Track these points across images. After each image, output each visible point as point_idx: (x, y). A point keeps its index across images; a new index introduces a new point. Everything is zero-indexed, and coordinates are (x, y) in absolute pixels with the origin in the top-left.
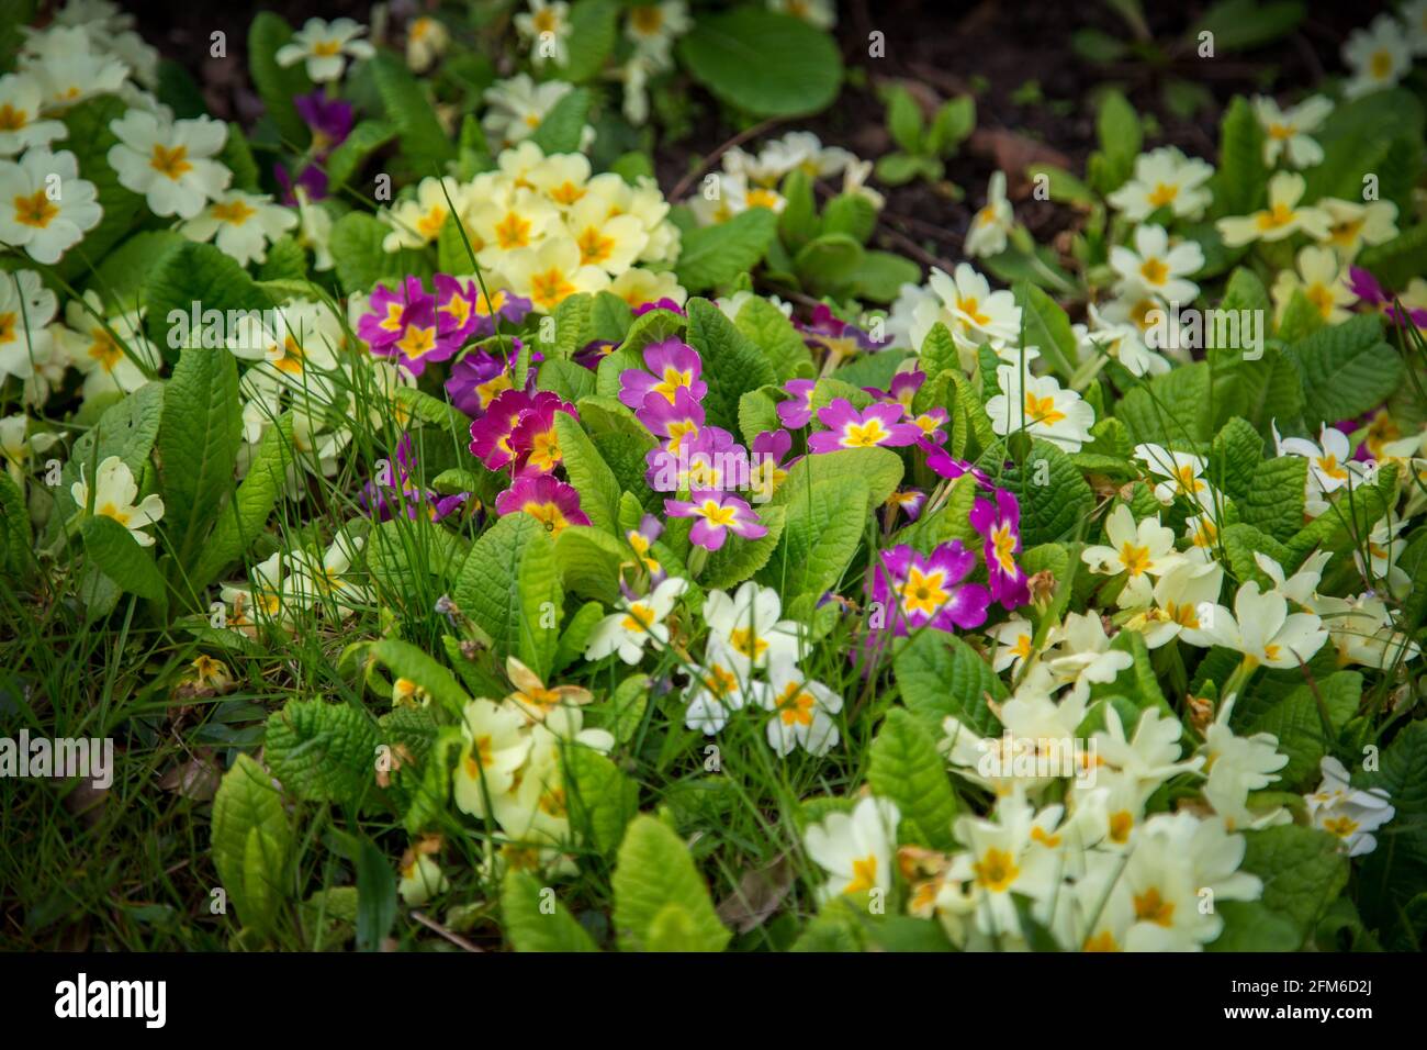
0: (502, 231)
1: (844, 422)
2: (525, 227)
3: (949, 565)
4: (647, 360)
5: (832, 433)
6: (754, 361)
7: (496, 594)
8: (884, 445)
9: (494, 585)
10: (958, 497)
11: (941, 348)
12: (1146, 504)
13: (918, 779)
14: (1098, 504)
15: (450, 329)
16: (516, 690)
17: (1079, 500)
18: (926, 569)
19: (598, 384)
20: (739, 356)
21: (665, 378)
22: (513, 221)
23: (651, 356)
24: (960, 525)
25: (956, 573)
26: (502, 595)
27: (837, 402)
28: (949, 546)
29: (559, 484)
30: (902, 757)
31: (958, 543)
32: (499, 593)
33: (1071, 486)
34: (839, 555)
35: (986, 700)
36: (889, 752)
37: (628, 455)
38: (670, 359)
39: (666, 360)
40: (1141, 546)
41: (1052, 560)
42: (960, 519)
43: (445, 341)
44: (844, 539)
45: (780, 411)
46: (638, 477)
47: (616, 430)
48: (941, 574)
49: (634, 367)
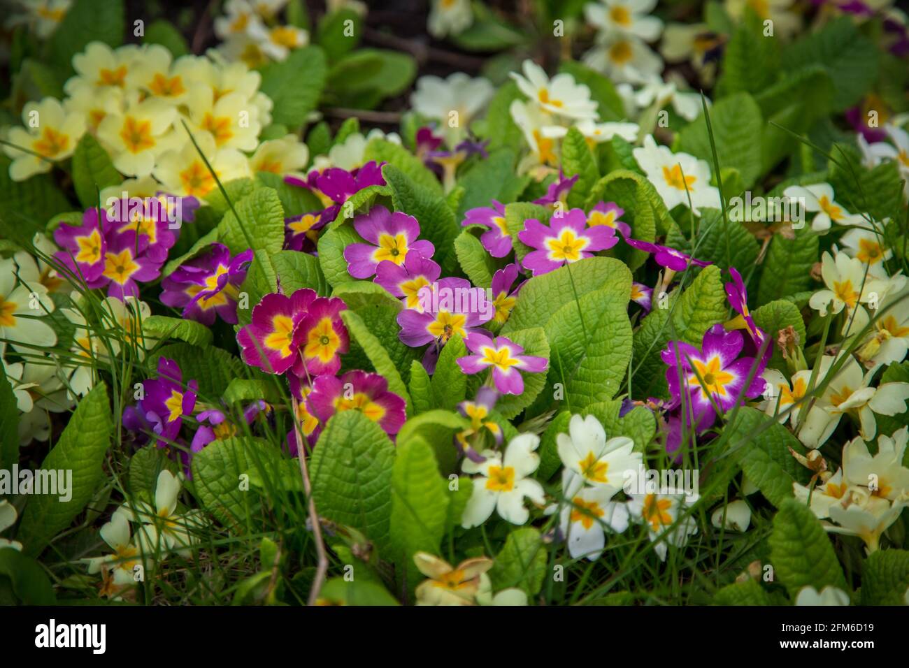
0: (125, 136)
1: (541, 239)
2: (145, 128)
3: (720, 348)
4: (360, 233)
5: (537, 253)
6: (432, 203)
7: (345, 490)
8: (590, 253)
9: (341, 483)
10: (709, 288)
11: (578, 148)
12: (809, 239)
13: (813, 550)
14: (761, 247)
15: (144, 247)
16: (426, 578)
17: (747, 249)
18: (703, 356)
19: (323, 266)
20: (421, 204)
21: (380, 244)
22: (131, 125)
23: (363, 228)
24: (718, 311)
25: (726, 352)
26: (351, 489)
27: (529, 223)
28: (712, 332)
29: (367, 375)
30: (800, 538)
31: (719, 326)
32: (348, 488)
33: (738, 240)
34: (616, 363)
35: (791, 453)
36: (790, 537)
37: (380, 323)
38: (382, 226)
39: (378, 229)
40: (844, 280)
41: (785, 315)
42: (717, 306)
43: (143, 259)
44: (616, 349)
45: (484, 244)
46: (391, 339)
47: (366, 305)
48: (716, 357)
49: (350, 243)
